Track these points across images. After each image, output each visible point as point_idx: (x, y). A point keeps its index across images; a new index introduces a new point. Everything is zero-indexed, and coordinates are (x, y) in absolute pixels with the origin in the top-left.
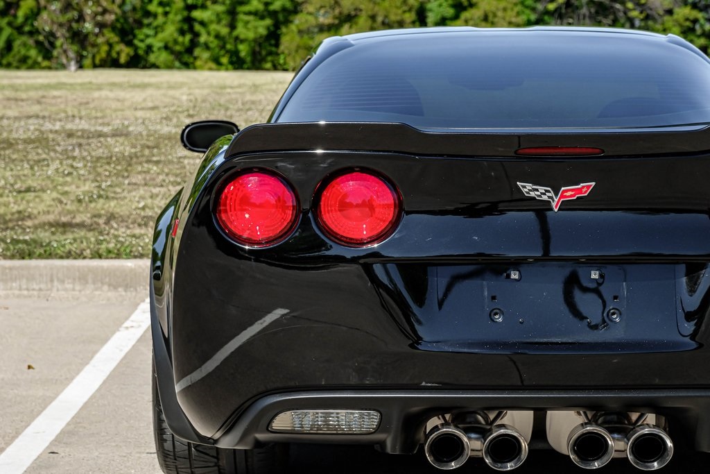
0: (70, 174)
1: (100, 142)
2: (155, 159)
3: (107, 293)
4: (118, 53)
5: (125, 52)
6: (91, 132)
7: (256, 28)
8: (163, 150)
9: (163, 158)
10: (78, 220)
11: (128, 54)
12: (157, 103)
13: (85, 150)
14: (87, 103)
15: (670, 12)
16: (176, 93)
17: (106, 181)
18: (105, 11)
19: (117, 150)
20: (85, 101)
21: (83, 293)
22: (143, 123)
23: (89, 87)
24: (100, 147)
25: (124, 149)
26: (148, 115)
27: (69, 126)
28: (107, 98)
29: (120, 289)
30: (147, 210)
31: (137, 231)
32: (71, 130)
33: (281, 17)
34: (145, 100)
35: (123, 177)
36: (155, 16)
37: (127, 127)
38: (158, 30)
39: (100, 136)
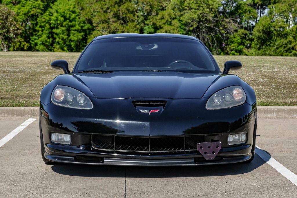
0: (3, 84)
1: (15, 74)
2: (34, 79)
3: (15, 117)
4: (24, 46)
5: (26, 45)
6: (11, 71)
7: (78, 36)
8: (37, 77)
9: (36, 79)
10: (6, 97)
11: (27, 46)
12: (36, 62)
13: (9, 77)
14: (10, 62)
15: (236, 31)
16: (44, 59)
17: (16, 86)
18: (18, 29)
19: (20, 76)
20: (10, 61)
21: (8, 117)
22: (31, 68)
23: (12, 56)
24: (15, 76)
25: (23, 76)
26: (33, 66)
27: (4, 69)
28: (18, 60)
29: (20, 116)
30: (30, 94)
31: (26, 100)
32: (5, 70)
33: (88, 32)
34: (32, 61)
35: (22, 84)
36: (38, 31)
37: (25, 69)
38: (39, 37)
39: (15, 72)
